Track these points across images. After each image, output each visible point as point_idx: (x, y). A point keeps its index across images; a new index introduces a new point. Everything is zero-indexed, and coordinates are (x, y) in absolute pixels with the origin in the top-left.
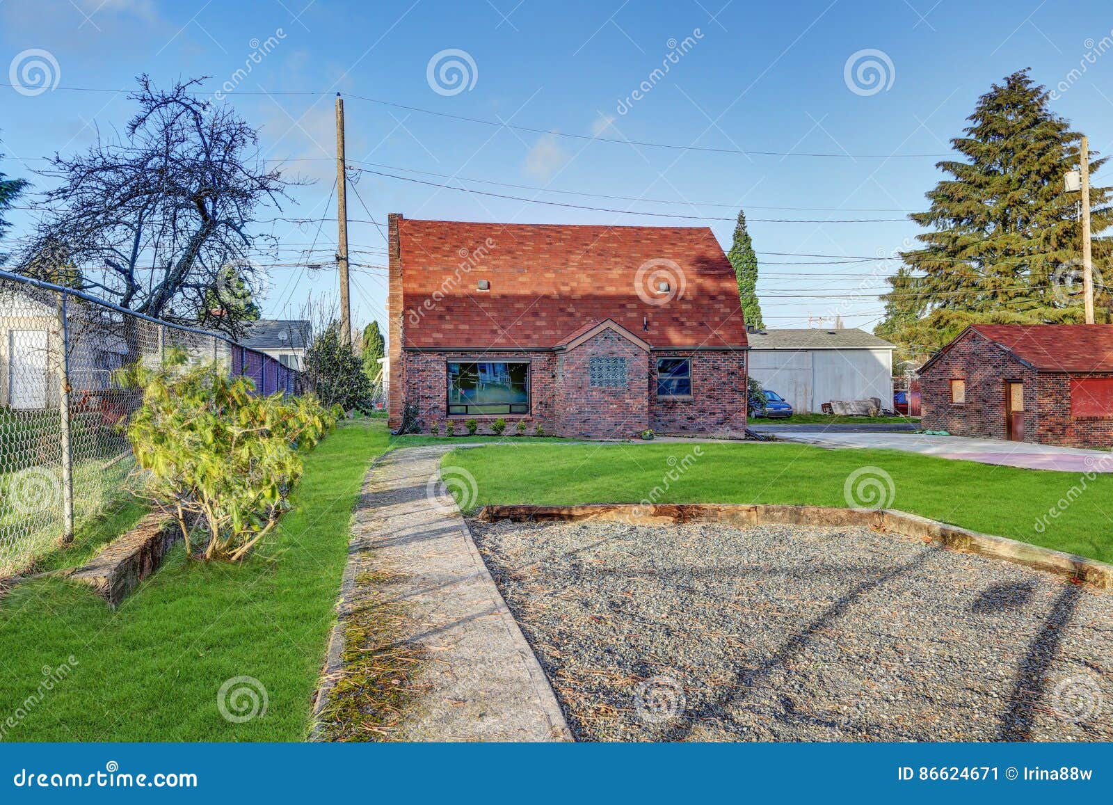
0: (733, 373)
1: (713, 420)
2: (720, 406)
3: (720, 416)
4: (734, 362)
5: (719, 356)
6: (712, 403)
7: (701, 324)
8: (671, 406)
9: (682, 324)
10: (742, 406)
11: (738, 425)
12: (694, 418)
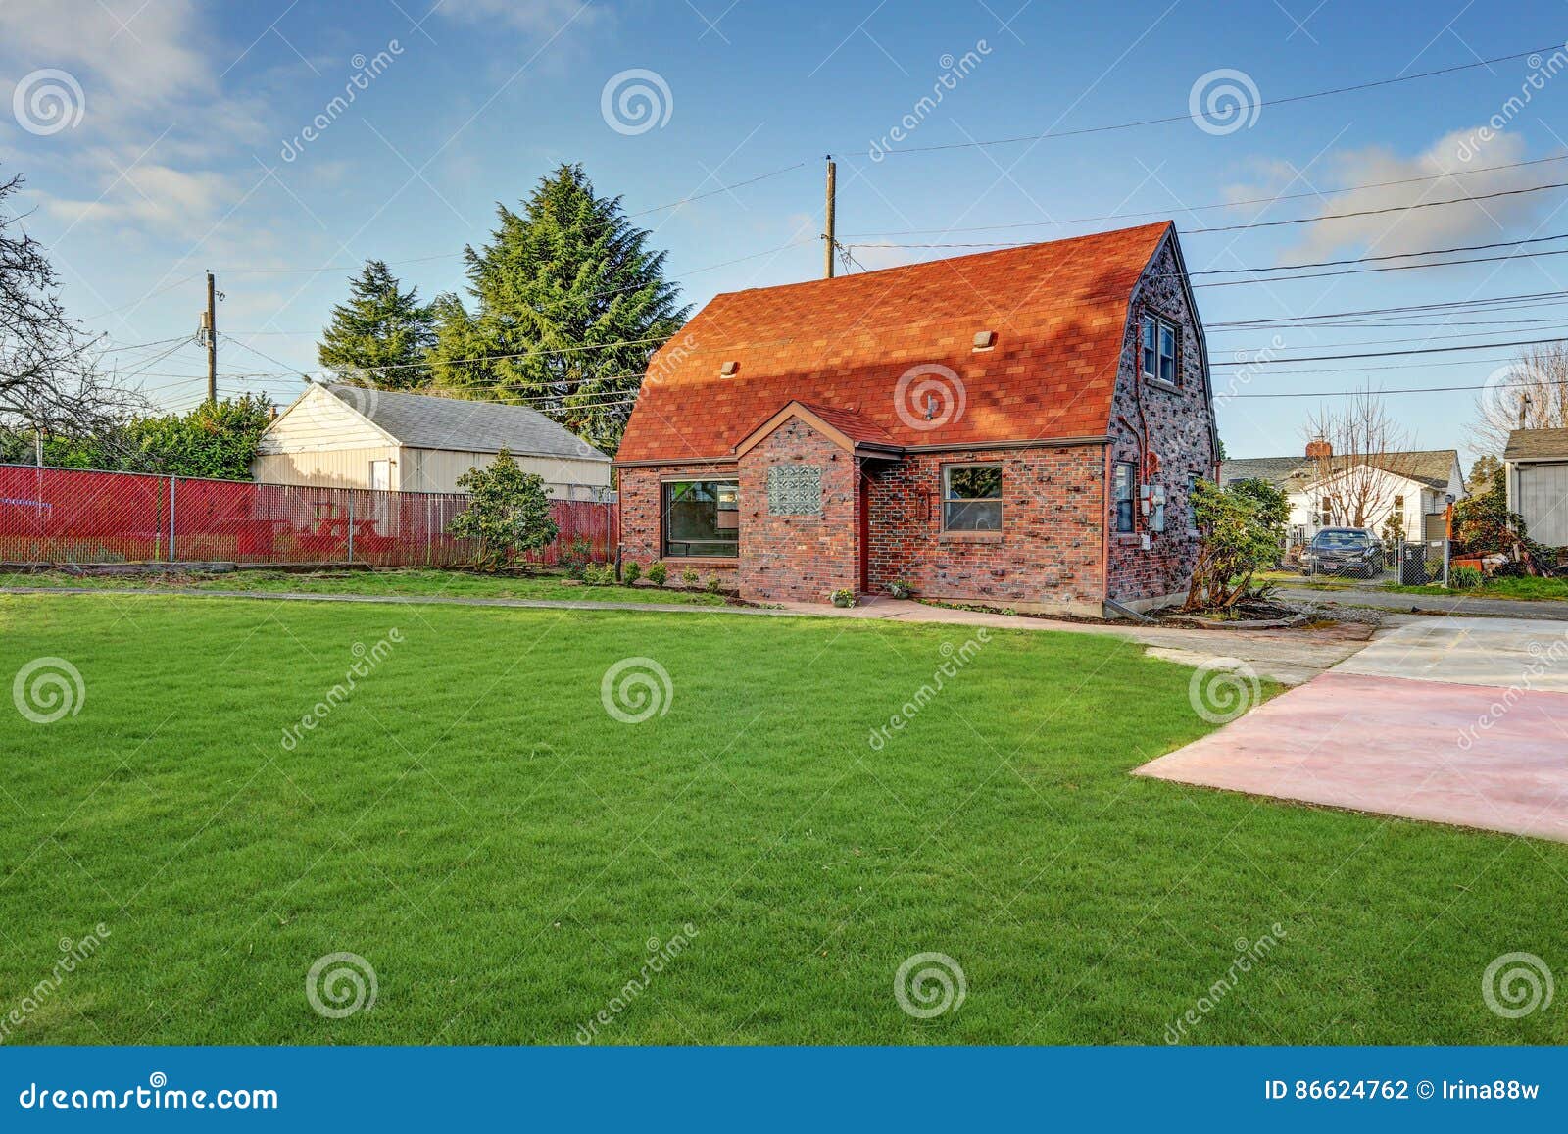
1: (1039, 578)
4: (1081, 469)
5: (1051, 457)
6: (1037, 547)
7: (1030, 399)
8: (963, 550)
9: (995, 403)
10: (1098, 553)
11: (1087, 590)
12: (1003, 574)
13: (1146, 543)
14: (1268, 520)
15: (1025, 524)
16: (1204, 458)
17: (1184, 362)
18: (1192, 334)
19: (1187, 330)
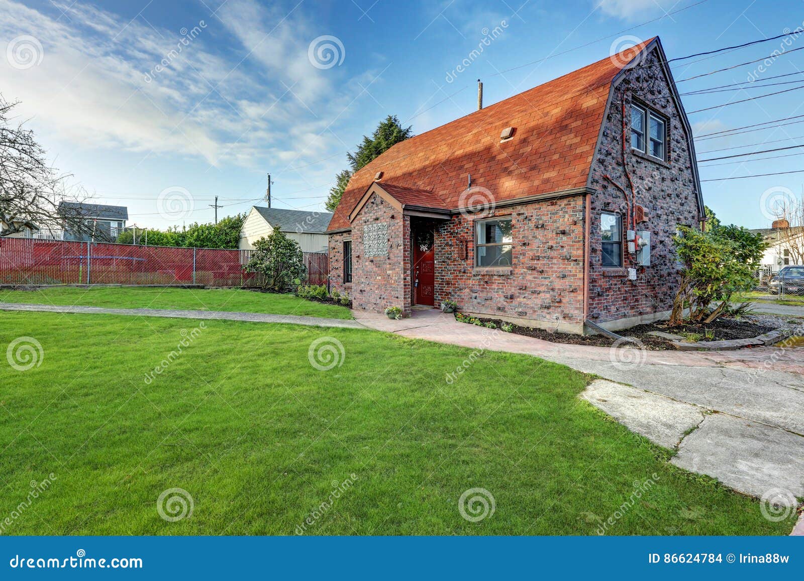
0: (563, 233)
1: (536, 301)
2: (546, 282)
3: (546, 297)
4: (567, 216)
5: (546, 208)
6: (535, 278)
7: (533, 168)
8: (487, 280)
9: (510, 173)
10: (580, 283)
11: (572, 312)
12: (512, 297)
13: (633, 274)
14: (744, 258)
15: (526, 260)
16: (691, 215)
17: (672, 145)
18: (679, 125)
19: (674, 122)
